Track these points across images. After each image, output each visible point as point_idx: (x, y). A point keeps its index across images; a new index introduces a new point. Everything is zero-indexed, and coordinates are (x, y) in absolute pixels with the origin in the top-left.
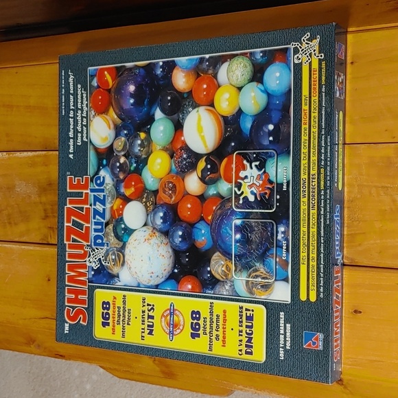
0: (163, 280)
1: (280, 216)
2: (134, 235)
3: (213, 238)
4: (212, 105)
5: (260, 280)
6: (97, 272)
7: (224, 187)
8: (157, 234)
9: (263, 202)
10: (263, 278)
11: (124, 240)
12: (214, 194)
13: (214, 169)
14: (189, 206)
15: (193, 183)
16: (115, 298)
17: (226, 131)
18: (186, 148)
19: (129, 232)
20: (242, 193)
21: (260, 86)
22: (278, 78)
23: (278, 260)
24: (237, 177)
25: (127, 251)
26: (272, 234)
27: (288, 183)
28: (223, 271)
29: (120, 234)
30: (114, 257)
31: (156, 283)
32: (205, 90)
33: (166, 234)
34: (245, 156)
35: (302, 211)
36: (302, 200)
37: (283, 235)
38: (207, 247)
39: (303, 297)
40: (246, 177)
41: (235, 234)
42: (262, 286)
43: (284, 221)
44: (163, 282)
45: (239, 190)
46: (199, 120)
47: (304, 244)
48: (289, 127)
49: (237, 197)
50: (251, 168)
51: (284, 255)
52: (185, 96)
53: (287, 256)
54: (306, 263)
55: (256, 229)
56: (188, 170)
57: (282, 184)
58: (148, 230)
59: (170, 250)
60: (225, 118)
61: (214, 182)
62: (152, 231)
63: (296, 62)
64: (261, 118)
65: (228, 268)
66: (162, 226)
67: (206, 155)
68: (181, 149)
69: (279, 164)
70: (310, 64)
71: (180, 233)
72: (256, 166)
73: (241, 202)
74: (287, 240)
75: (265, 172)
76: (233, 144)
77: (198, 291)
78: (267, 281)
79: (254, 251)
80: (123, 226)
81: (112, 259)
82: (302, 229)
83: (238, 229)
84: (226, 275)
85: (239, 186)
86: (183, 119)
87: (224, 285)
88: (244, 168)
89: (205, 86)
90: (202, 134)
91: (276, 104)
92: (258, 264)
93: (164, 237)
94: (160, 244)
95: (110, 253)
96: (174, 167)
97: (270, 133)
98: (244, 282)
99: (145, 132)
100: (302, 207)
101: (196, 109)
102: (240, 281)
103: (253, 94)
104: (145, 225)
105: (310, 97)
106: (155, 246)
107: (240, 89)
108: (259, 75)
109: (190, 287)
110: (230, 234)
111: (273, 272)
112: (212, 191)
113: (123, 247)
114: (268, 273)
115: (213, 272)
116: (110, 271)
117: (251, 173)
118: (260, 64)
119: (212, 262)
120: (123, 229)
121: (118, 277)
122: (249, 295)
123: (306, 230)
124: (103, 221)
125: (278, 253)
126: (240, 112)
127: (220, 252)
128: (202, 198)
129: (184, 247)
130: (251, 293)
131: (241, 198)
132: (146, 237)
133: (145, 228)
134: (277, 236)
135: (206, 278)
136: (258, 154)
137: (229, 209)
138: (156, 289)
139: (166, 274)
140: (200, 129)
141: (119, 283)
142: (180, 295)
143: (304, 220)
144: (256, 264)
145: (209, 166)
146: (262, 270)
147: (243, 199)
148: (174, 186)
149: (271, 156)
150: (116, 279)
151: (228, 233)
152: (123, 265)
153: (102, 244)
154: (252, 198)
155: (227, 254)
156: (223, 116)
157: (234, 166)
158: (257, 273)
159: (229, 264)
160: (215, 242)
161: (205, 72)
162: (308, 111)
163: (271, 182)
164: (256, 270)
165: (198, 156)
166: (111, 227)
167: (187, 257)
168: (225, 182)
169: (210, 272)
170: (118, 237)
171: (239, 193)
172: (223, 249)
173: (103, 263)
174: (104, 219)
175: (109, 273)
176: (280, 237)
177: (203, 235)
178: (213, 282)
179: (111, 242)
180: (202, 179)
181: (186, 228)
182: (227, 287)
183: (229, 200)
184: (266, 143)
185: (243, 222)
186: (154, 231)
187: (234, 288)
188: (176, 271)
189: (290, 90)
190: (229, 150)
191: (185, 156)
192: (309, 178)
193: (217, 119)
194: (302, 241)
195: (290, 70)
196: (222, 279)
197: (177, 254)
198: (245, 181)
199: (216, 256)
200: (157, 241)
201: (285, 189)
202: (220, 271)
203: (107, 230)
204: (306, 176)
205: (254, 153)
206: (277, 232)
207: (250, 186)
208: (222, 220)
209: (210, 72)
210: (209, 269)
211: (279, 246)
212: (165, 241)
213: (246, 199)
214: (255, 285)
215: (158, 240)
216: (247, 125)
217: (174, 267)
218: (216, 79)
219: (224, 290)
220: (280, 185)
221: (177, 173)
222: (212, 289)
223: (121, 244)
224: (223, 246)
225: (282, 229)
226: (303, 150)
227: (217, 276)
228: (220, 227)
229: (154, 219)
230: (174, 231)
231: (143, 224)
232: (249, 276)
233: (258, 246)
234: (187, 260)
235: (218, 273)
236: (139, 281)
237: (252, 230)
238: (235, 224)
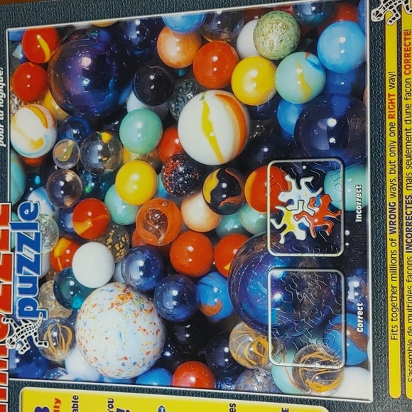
0: (145, 369)
1: (352, 263)
2: (92, 298)
3: (233, 301)
4: (228, 87)
5: (317, 365)
6: (26, 359)
7: (251, 218)
8: (134, 295)
10: (324, 363)
11: (74, 306)
12: (234, 230)
13: (235, 189)
14: (191, 249)
15: (197, 212)
16: (58, 401)
17: (253, 129)
18: (183, 157)
19: (83, 292)
20: (284, 227)
21: (312, 58)
22: (342, 46)
23: (348, 333)
24: (275, 201)
25: (79, 324)
26: (338, 292)
27: (364, 210)
28: (251, 352)
29: (67, 297)
30: (55, 334)
31: (133, 375)
32: (215, 64)
33: (149, 294)
34: (288, 169)
35: (389, 254)
36: (389, 236)
37: (357, 294)
38: (222, 315)
39: (395, 392)
40: (290, 202)
41: (273, 293)
42: (322, 376)
43: (359, 271)
44: (145, 373)
45: (279, 222)
46: (206, 110)
47: (394, 307)
48: (364, 122)
49: (276, 233)
50: (299, 187)
51: (360, 325)
52: (181, 73)
53: (365, 327)
54: (398, 337)
55: (309, 284)
56: (188, 192)
57: (354, 213)
58: (118, 290)
59: (157, 321)
60: (251, 109)
61: (233, 209)
62: (124, 291)
63: (375, 19)
64: (314, 109)
65: (261, 349)
66: (142, 282)
67: (218, 167)
68: (175, 158)
69: (348, 180)
70: (399, 23)
71: (175, 293)
72: (307, 184)
73: (282, 241)
74: (364, 301)
75: (323, 193)
76: (266, 150)
77: (207, 385)
78: (330, 367)
79: (307, 320)
80: (72, 283)
81: (53, 337)
82: (390, 282)
83: (278, 285)
84: (257, 359)
85: (278, 216)
86: (178, 111)
87: (253, 376)
88: (286, 188)
89: (215, 59)
90: (212, 135)
91: (339, 86)
92: (313, 341)
93: (146, 300)
94: (138, 312)
95: (49, 328)
96: (162, 187)
97: (331, 132)
98: (290, 370)
99: (109, 131)
100: (390, 249)
101: (200, 95)
102: (283, 369)
103: (299, 71)
104: (112, 280)
105: (400, 75)
106: (130, 315)
107: (276, 62)
108: (309, 41)
109: (193, 379)
110: (263, 294)
111: (340, 353)
112: (231, 224)
113: (73, 317)
114: (333, 354)
115: (234, 355)
116: (49, 358)
117: (299, 195)
118: (311, 23)
119: (233, 339)
120: (72, 288)
121: (64, 367)
122: (299, 391)
123: (397, 284)
124: (35, 275)
125: (349, 323)
126: (277, 99)
127: (246, 322)
128: (213, 235)
129: (182, 315)
130: (302, 387)
131: (283, 234)
132: (113, 301)
133: (111, 286)
134: (346, 295)
135: (221, 364)
136: (310, 165)
137: (262, 253)
138: (132, 385)
139: (150, 359)
140: (207, 126)
141: (65, 377)
142: (175, 393)
143: (393, 269)
144: (310, 341)
145: (224, 185)
146: (321, 350)
147: (286, 236)
148: (164, 217)
149: (333, 168)
150: (60, 370)
151: (259, 290)
152: (73, 345)
153: (35, 314)
154: (301, 235)
155: (258, 325)
156: (248, 106)
157: (268, 184)
158: (312, 355)
159: (263, 341)
160: (237, 307)
161: (216, 36)
162: (396, 97)
163: (334, 209)
164: (311, 351)
165: (205, 170)
166: (50, 285)
167: (188, 331)
168: (254, 211)
169: (229, 355)
170: (61, 300)
171: (278, 227)
172: (251, 318)
173: (37, 344)
174: (38, 272)
175: (47, 360)
176: (352, 296)
177: (215, 295)
178: (235, 371)
179: (50, 309)
180: (213, 206)
181: (184, 284)
182: (260, 379)
183: (262, 238)
184: (323, 147)
185: (287, 274)
186: (128, 290)
187: (272, 380)
188: (168, 354)
189: (365, 63)
190: (260, 159)
191: (181, 169)
192: (401, 202)
193: (237, 110)
194: (390, 303)
195: (364, 33)
196: (251, 367)
197: (169, 327)
198: (289, 207)
199: (240, 329)
200: (133, 307)
201: (359, 218)
202: (246, 353)
203: (44, 289)
204: (396, 200)
205: (304, 164)
206: (347, 289)
207: (298, 216)
208: (249, 270)
209: (224, 36)
210: (226, 350)
211: (351, 311)
212: (148, 306)
213: (290, 236)
214: (308, 374)
215: (134, 304)
216: (289, 119)
217: (165, 348)
218: (235, 47)
219: (256, 384)
220: (350, 215)
221: (169, 197)
222: (233, 382)
223: (69, 312)
224: (251, 312)
225: (354, 283)
226: (388, 158)
227: (243, 362)
228: (245, 282)
229: (127, 271)
230: (164, 290)
231: (108, 279)
232: (298, 361)
233: (314, 311)
234: (187, 335)
235: (243, 357)
236: (102, 373)
237: (302, 287)
238: (272, 277)
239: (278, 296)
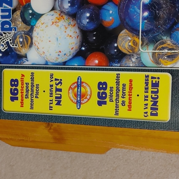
0: (70, 57)
2: (42, 19)
3: (120, 17)
5: (166, 51)
6: (5, 54)
8: (65, 17)
10: (170, 49)
11: (32, 24)
16: (23, 76)
19: (37, 16)
25: (35, 34)
28: (130, 46)
29: (28, 19)
30: (21, 40)
31: (64, 60)
33: (73, 16)
38: (114, 26)
41: (143, 12)
42: (169, 57)
44: (70, 59)
55: (164, 6)
58: (56, 15)
59: (78, 31)
62: (60, 15)
65: (135, 43)
66: (70, 9)
71: (88, 15)
77: (104, 64)
78: (174, 51)
79: (162, 26)
80: (31, 12)
81: (20, 42)
84: (133, 49)
87: (130, 58)
92: (165, 38)
93: (71, 19)
94: (67, 26)
95: (18, 37)
98: (151, 54)
102: (147, 54)
104: (53, 9)
106: (63, 28)
109: (97, 62)
110: (137, 13)
113: (31, 30)
114: (175, 44)
115: (120, 47)
116: (18, 53)
119: (120, 39)
120: (31, 14)
121: (27, 58)
122: (155, 65)
124: (10, 8)
127: (127, 29)
129: (91, 27)
130: (157, 62)
132: (53, 21)
133: (52, 12)
135: (113, 53)
138: (64, 66)
139: (73, 52)
141: (27, 63)
142: (87, 69)
144: (163, 38)
146: (169, 42)
150: (24, 59)
151: (135, 11)
152: (31, 46)
153: (10, 29)
155: (134, 30)
158: (163, 46)
159: (136, 39)
160: (122, 20)
164: (163, 43)
166: (18, 13)
167: (94, 36)
169: (117, 48)
170: (25, 21)
172: (130, 27)
173: (11, 46)
174: (11, 6)
175: (17, 54)
177: (111, 15)
178: (121, 56)
179: (19, 26)
181: (93, 10)
182: (134, 60)
185: (152, 1)
186: (62, 14)
187: (141, 60)
188: (83, 49)
196: (128, 53)
197: (84, 34)
199: (124, 33)
200: (64, 24)
202: (127, 46)
203: (15, 15)
210: (116, 45)
212: (73, 23)
214: (161, 56)
215: (65, 22)
217: (82, 45)
219: (131, 63)
222: (118, 62)
223: (29, 28)
224: (130, 24)
227: (125, 51)
228: (128, 7)
229: (62, 3)
230: (82, 14)
231: (51, 8)
232: (155, 49)
233: (166, 21)
234: (94, 38)
235: (125, 48)
236: (47, 60)
237: (160, 8)
238: (143, 3)
239: (146, 14)
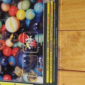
1: (40, 54)
3: (15, 61)
4: (16, 16)
5: (32, 76)
7: (20, 44)
9: (33, 49)
10: (34, 75)
12: (16, 47)
13: (16, 38)
14: (7, 50)
15: (9, 43)
17: (20, 25)
18: (6, 31)
20: (26, 46)
21: (33, 10)
22: (39, 8)
23: (39, 69)
26: (37, 60)
27: (42, 43)
32: (13, 11)
35: (47, 52)
36: (47, 49)
38: (13, 65)
39: (48, 82)
40: (28, 41)
41: (24, 60)
42: (33, 78)
43: (41, 56)
45: (25, 45)
46: (11, 21)
47: (48, 63)
48: (43, 24)
49: (25, 47)
50: (30, 38)
51: (41, 67)
52: (6, 13)
53: (42, 68)
54: (48, 70)
56: (7, 38)
57: (40, 43)
60: (20, 21)
61: (16, 42)
63: (45, 2)
64: (33, 21)
65: (21, 72)
67: (13, 33)
68: (4, 31)
69: (39, 36)
70: (50, 3)
71: (4, 60)
72: (31, 37)
73: (26, 49)
74: (42, 62)
75: (34, 39)
76: (23, 30)
77: (10, 80)
79: (30, 66)
82: (47, 58)
83: (25, 58)
84: (20, 74)
85: (25, 44)
86: (5, 21)
87: (19, 78)
89: (13, 10)
90: (12, 26)
91: (38, 16)
96: (2, 37)
97: (36, 26)
98: (27, 77)
100: (47, 51)
101: (10, 18)
102: (25, 76)
103: (30, 13)
105: (50, 14)
107: (25, 11)
108: (32, 6)
109: (7, 78)
111: (37, 73)
112: (15, 45)
114: (35, 73)
118: (32, 3)
119: (15, 70)
123: (49, 59)
125: (39, 67)
126: (25, 19)
128: (12, 48)
129: (5, 65)
130: (29, 80)
131: (26, 48)
134: (38, 61)
135: (13, 75)
136: (32, 33)
137: (21, 52)
140: (11, 24)
143: (48, 55)
144: (31, 70)
145: (14, 37)
146: (33, 72)
147: (27, 48)
148: (2, 44)
149: (36, 34)
151: (21, 60)
154: (30, 48)
155: (21, 67)
157: (23, 37)
159: (22, 70)
160: (16, 63)
161: (13, 5)
162: (49, 19)
163: (36, 43)
164: (31, 73)
165: (10, 34)
167: (6, 68)
171: (25, 46)
172: (19, 65)
176: (40, 61)
177: (12, 61)
178: (16, 77)
180: (12, 41)
181: (6, 58)
182: (21, 78)
183: (22, 48)
184: (35, 29)
185: (27, 56)
187: (23, 79)
188: (2, 73)
189: (43, 12)
190: (22, 32)
191: (6, 33)
192: (50, 41)
193: (17, 21)
194: (47, 63)
195: (43, 5)
196: (19, 76)
198: (27, 42)
199: (17, 68)
201: (41, 45)
202: (18, 73)
204: (49, 41)
206: (39, 59)
207: (29, 44)
208: (19, 55)
209: (15, 5)
210: (14, 72)
211: (39, 64)
213: (28, 48)
214: (30, 78)
216: (28, 23)
218: (17, 7)
219: (20, 80)
220: (40, 44)
221: (3, 39)
222: (15, 79)
225: (40, 58)
226: (47, 32)
227: (17, 75)
228: (18, 58)
230: (2, 59)
232: (28, 75)
233: (32, 64)
235: (17, 74)
237: (30, 59)
239: (25, 61)
